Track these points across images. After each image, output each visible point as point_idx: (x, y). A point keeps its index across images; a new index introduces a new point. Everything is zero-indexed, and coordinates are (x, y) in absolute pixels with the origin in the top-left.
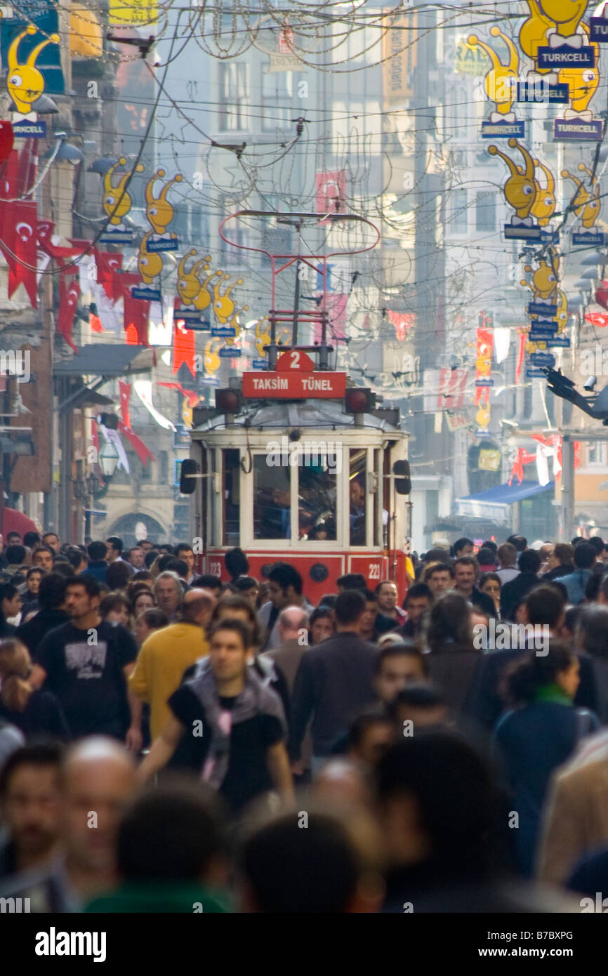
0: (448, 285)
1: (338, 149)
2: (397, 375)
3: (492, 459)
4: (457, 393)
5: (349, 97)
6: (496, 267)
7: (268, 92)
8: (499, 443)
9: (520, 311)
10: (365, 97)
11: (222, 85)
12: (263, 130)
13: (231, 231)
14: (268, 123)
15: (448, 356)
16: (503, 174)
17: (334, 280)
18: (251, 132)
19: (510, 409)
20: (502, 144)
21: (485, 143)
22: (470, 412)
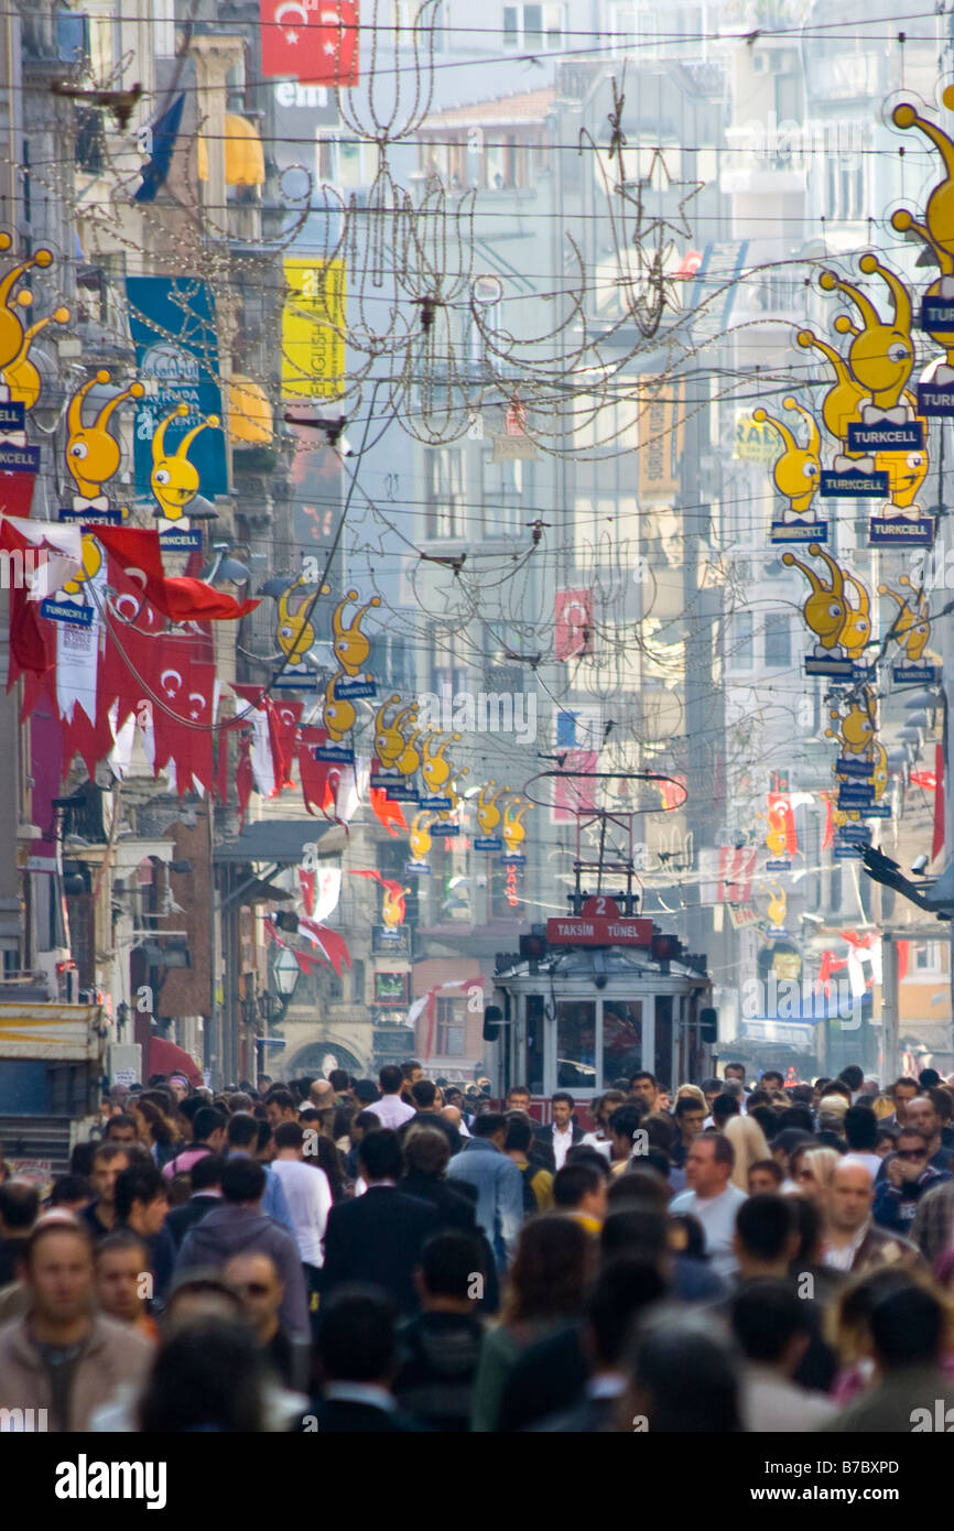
0: (729, 738)
1: (582, 561)
2: (665, 857)
3: (789, 965)
4: (742, 880)
5: (596, 493)
6: (794, 714)
7: (490, 487)
8: (799, 945)
9: (825, 770)
10: (618, 492)
11: (429, 478)
12: (485, 537)
13: (443, 671)
14: (491, 528)
15: (730, 831)
16: (801, 591)
17: (580, 732)
18: (468, 540)
19: (812, 901)
20: (800, 551)
21: (778, 550)
22: (760, 904)
